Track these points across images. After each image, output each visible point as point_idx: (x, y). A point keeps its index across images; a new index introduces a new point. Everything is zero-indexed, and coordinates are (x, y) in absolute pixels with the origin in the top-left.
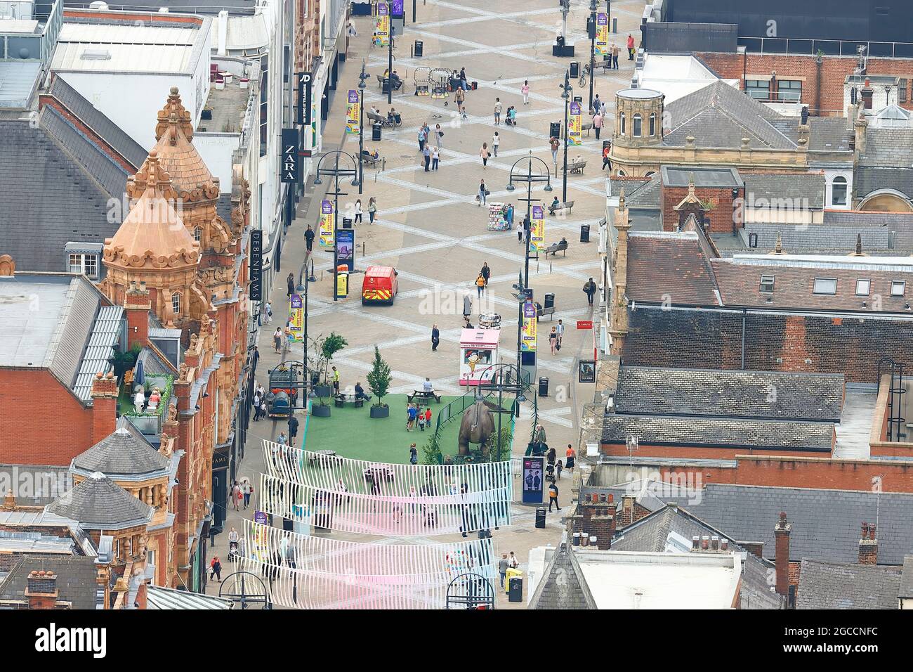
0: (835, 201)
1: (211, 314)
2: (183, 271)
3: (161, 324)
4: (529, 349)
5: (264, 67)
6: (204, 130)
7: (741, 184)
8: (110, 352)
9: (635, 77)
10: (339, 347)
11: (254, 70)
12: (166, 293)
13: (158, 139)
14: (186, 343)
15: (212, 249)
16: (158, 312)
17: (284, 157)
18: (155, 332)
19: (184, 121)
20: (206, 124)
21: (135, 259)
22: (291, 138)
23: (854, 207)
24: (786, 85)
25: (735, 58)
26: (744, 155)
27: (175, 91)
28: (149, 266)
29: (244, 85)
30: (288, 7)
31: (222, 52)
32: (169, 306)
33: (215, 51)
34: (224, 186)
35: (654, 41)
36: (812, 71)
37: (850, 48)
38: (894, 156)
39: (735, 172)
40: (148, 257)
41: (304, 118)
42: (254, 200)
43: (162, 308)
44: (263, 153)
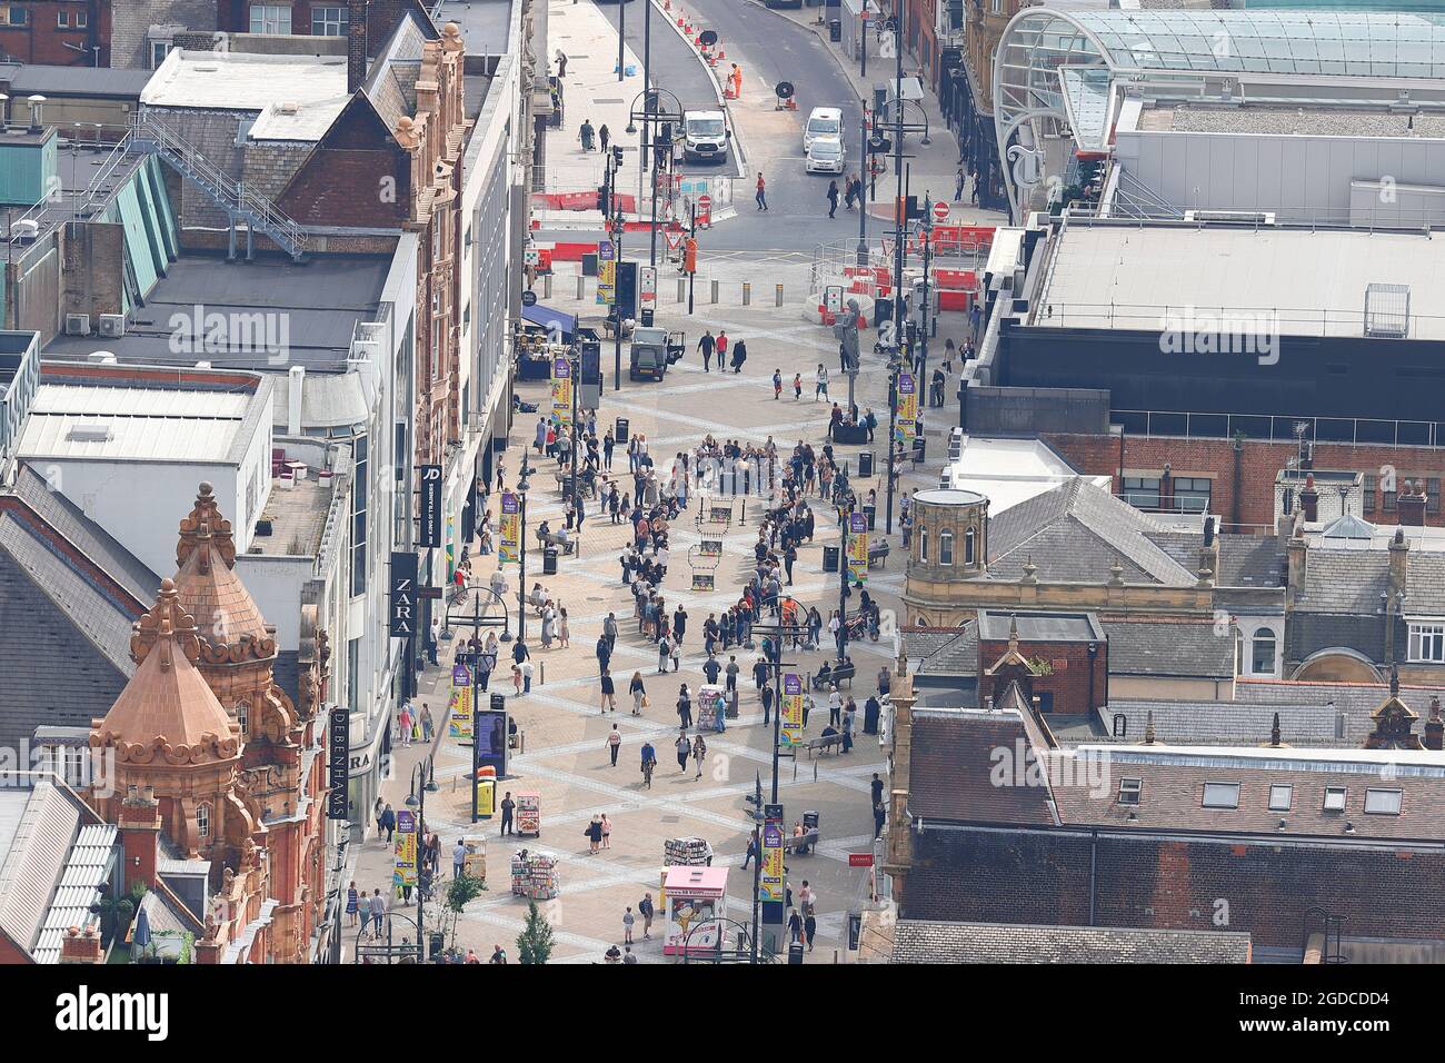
0: (1257, 667)
1: (259, 839)
2: (215, 771)
3: (179, 853)
4: (771, 898)
5: (362, 455)
6: (258, 551)
7: (1101, 637)
8: (92, 897)
9: (946, 472)
10: (474, 895)
11: (343, 461)
12: (187, 804)
13: (180, 563)
14: (219, 883)
15: (265, 737)
16: (175, 835)
17: (394, 596)
18: (165, 864)
19: (223, 536)
20: (261, 543)
21: (138, 750)
22: (402, 566)
23: (1287, 675)
24: (1186, 485)
25: (1107, 442)
26: (1114, 593)
27: (206, 489)
28: (159, 763)
29: (324, 482)
30: (402, 361)
31: (294, 431)
32: (192, 824)
33: (284, 429)
34: (287, 641)
35: (982, 419)
36: (1226, 464)
37: (1285, 431)
38: (1335, 595)
39: (1093, 619)
40: (159, 748)
41: (430, 537)
42: (337, 662)
43: (183, 827)
44: (359, 588)
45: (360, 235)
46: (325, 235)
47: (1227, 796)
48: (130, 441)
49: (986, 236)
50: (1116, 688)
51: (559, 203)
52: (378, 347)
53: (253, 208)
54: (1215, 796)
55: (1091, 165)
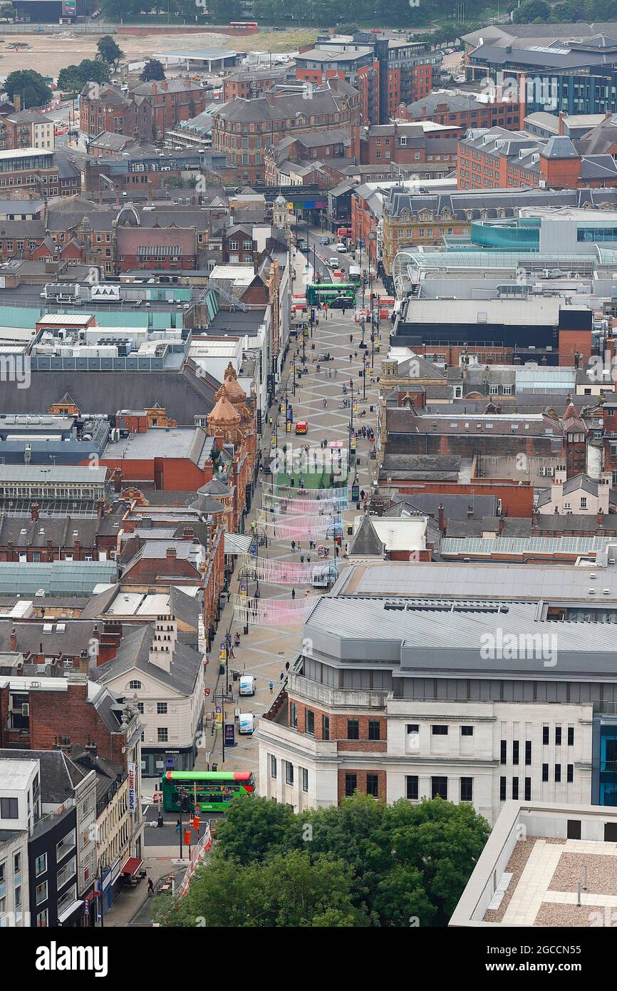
0: (457, 396)
1: (244, 439)
2: (235, 424)
3: (227, 443)
4: (353, 449)
5: (261, 354)
6: (241, 376)
7: (425, 391)
8: (210, 453)
9: (387, 355)
11: (257, 355)
12: (229, 432)
13: (225, 379)
14: (236, 449)
15: (244, 417)
16: (226, 439)
17: (268, 384)
18: (225, 445)
19: (234, 373)
20: (241, 374)
21: (218, 420)
22: (270, 378)
23: (464, 397)
24: (439, 356)
25: (422, 347)
26: (426, 381)
27: (230, 363)
28: (223, 423)
29: (254, 360)
30: (268, 333)
31: (246, 349)
32: (230, 436)
33: (244, 349)
34: (248, 395)
35: (394, 342)
36: (448, 352)
37: (461, 344)
38: (477, 381)
39: (422, 387)
40: (222, 420)
41: (274, 371)
42: (258, 399)
43: (228, 437)
44: (261, 383)
45: (259, 306)
46: (250, 306)
47: (455, 425)
48: (212, 352)
50: (428, 402)
51: (296, 297)
52: (263, 331)
53: (234, 301)
54: (453, 425)
55: (415, 286)
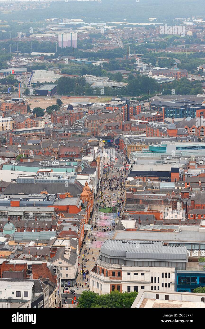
1: (90, 200)
2: (87, 197)
7: (136, 188)
8: (81, 204)
11: (94, 179)
13: (85, 185)
14: (88, 203)
15: (90, 195)
17: (97, 186)
18: (85, 202)
19: (87, 184)
20: (89, 184)
22: (97, 185)
23: (146, 190)
24: (140, 179)
25: (136, 177)
27: (87, 181)
30: (97, 174)
31: (91, 178)
32: (86, 200)
34: (91, 189)
35: (129, 176)
36: (143, 178)
37: (146, 176)
38: (150, 185)
40: (84, 195)
41: (99, 183)
42: (94, 190)
44: (95, 186)
45: (95, 167)
46: (92, 167)
47: (144, 197)
48: (82, 178)
49: (129, 166)
50: (137, 191)
52: (95, 173)
53: (88, 165)
54: (143, 197)
55: (135, 162)
